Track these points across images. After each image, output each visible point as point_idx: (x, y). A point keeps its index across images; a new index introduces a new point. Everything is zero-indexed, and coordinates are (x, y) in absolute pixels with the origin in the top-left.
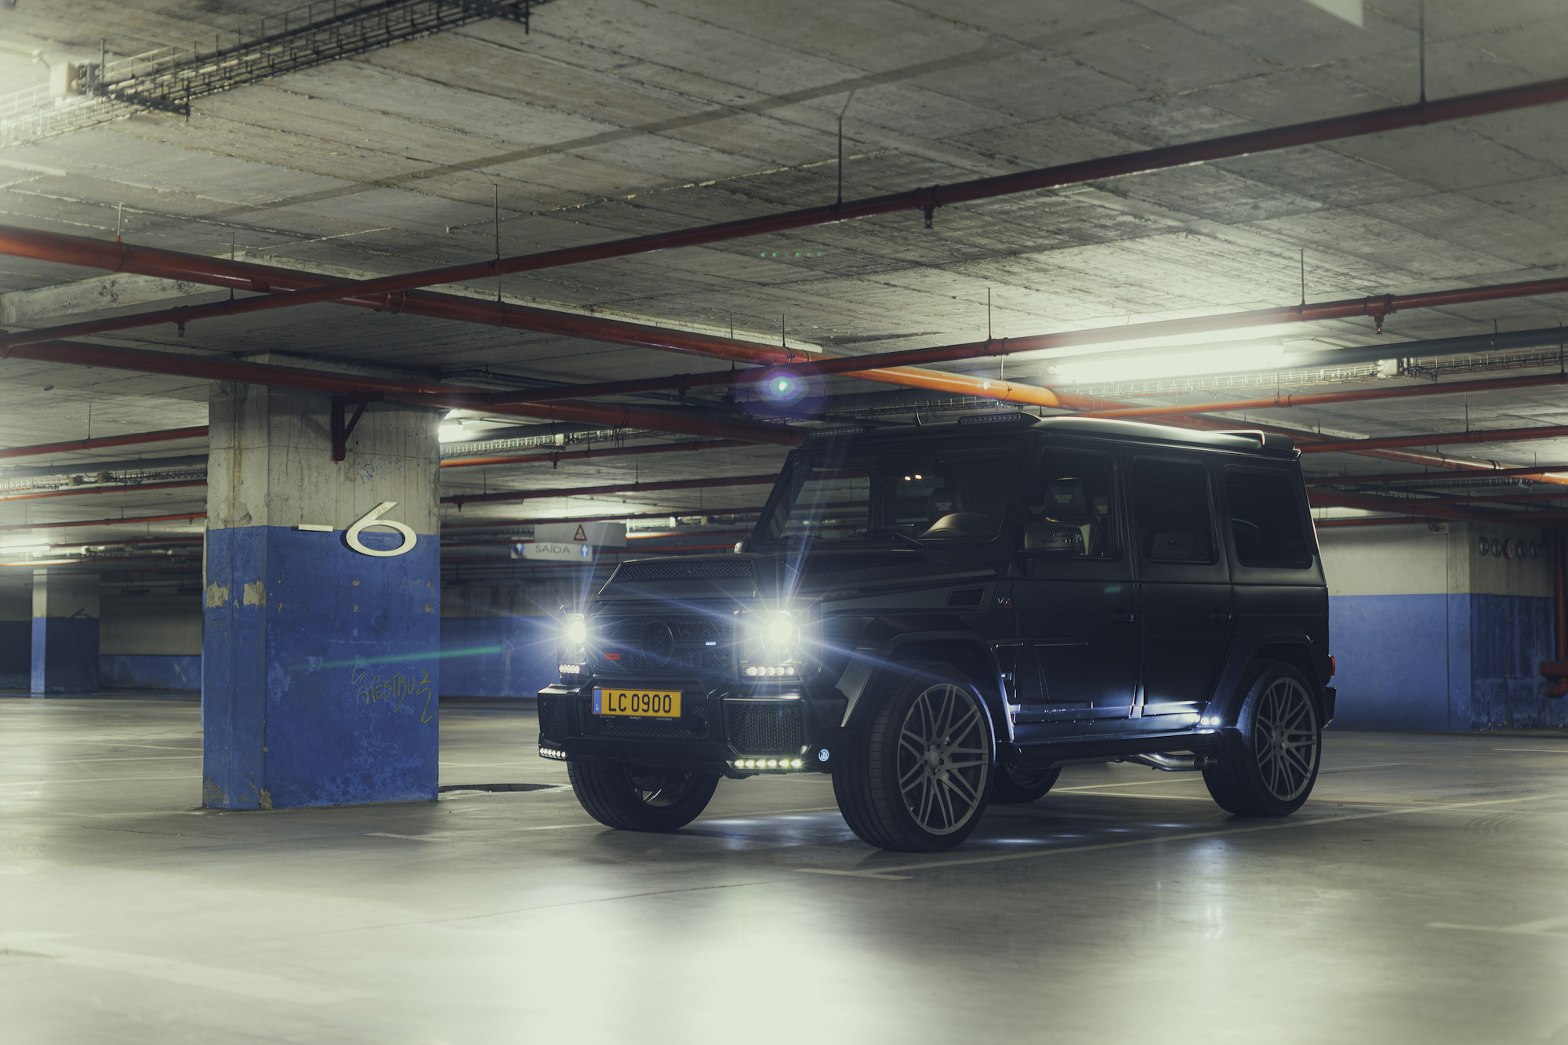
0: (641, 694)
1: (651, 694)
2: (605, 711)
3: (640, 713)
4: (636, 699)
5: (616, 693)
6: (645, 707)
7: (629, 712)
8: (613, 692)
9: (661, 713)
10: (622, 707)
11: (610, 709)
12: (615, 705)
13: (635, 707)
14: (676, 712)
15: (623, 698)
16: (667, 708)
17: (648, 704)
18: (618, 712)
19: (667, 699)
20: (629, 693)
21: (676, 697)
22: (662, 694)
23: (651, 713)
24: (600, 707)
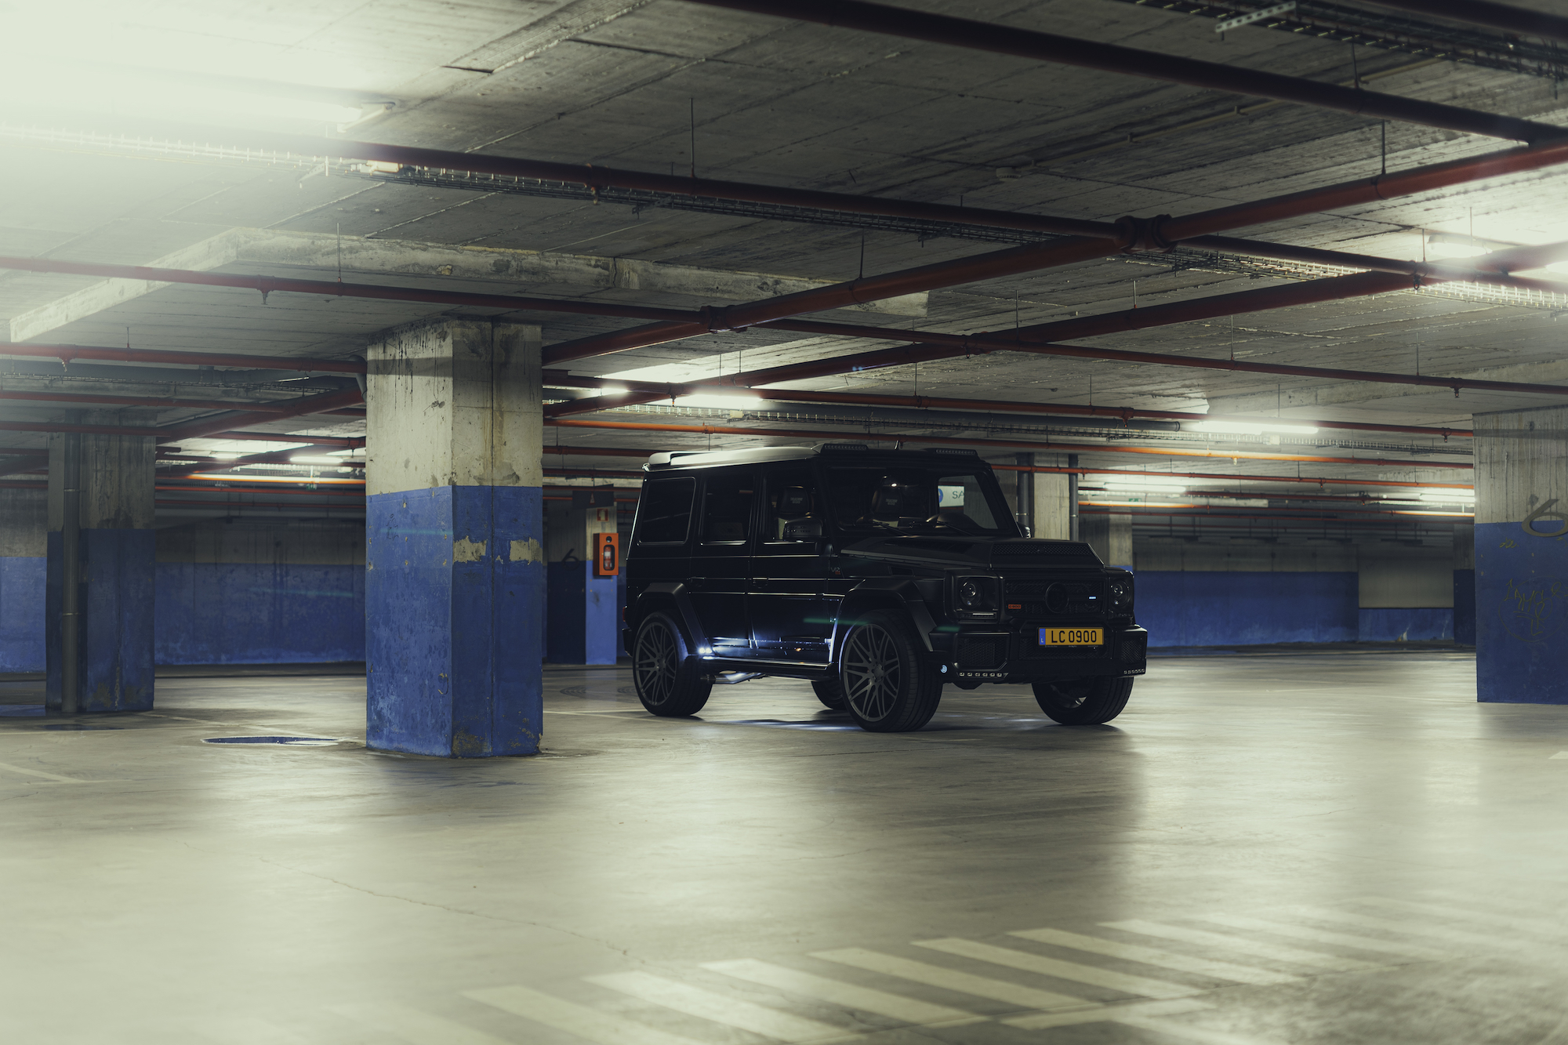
0: (1075, 630)
1: (1082, 630)
2: (1049, 642)
3: (1075, 643)
4: (1072, 634)
5: (1057, 631)
6: (1079, 639)
7: (1067, 643)
8: (1054, 630)
9: (1090, 643)
10: (1062, 640)
11: (1053, 642)
12: (1056, 638)
13: (1072, 640)
14: (1100, 641)
15: (1062, 634)
16: (1094, 639)
17: (1080, 637)
18: (1059, 643)
19: (1093, 634)
20: (1067, 631)
21: (1100, 632)
22: (1090, 630)
23: (1083, 643)
24: (1044, 640)
